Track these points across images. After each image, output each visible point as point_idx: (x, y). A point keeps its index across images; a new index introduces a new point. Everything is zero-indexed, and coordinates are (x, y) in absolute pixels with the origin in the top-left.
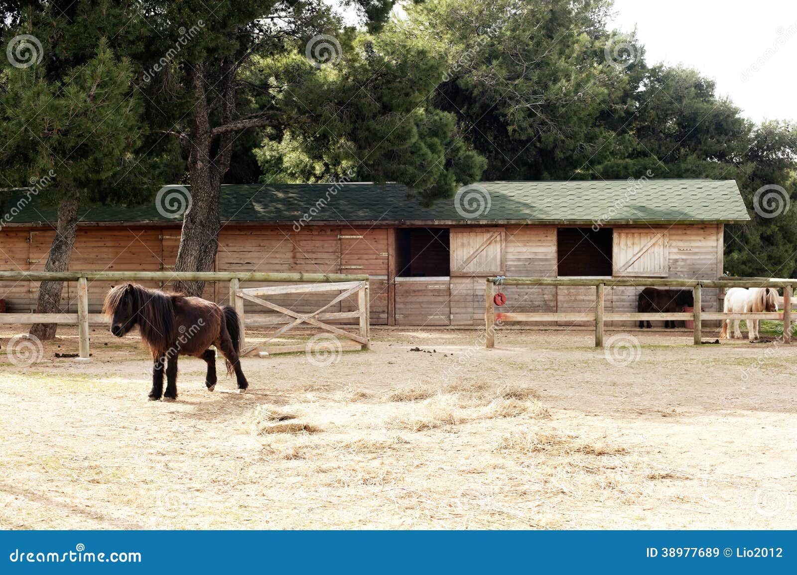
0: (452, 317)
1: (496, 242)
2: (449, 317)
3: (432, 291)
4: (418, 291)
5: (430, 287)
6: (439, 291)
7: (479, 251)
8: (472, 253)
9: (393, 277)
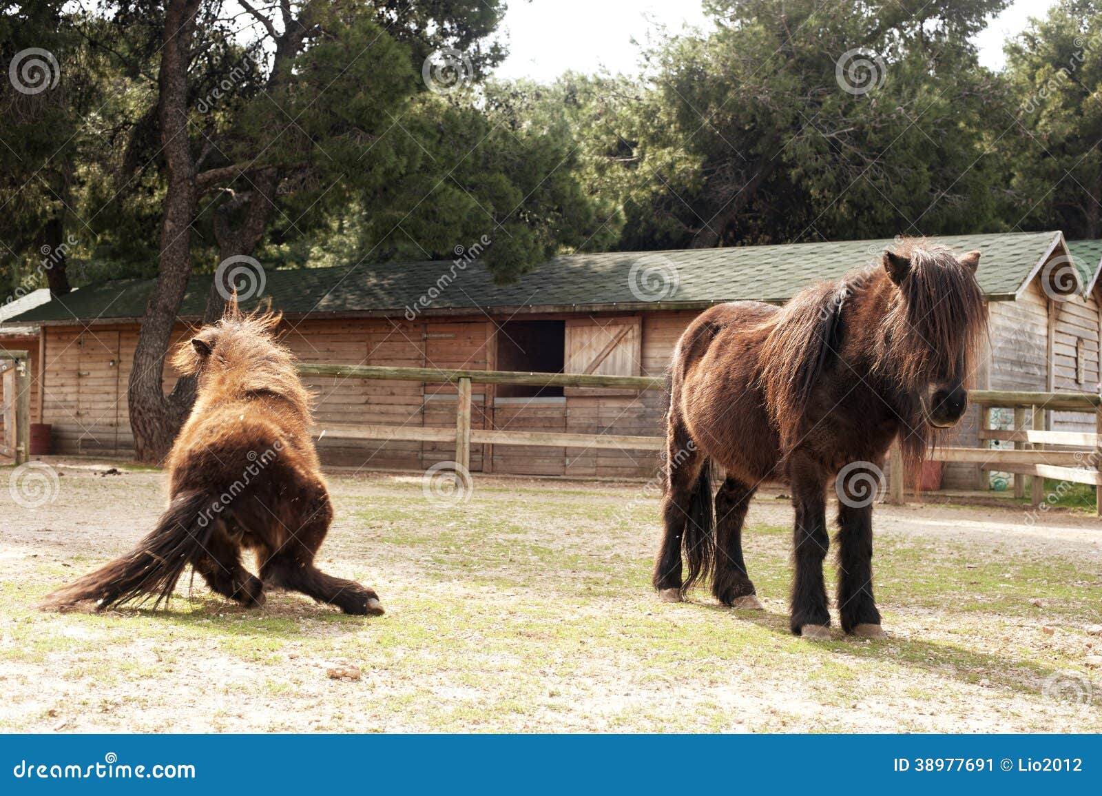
0: (567, 461)
1: (626, 340)
2: (563, 461)
3: (541, 419)
4: (524, 419)
5: (540, 414)
6: (551, 419)
7: (603, 356)
8: (593, 358)
9: (491, 397)
